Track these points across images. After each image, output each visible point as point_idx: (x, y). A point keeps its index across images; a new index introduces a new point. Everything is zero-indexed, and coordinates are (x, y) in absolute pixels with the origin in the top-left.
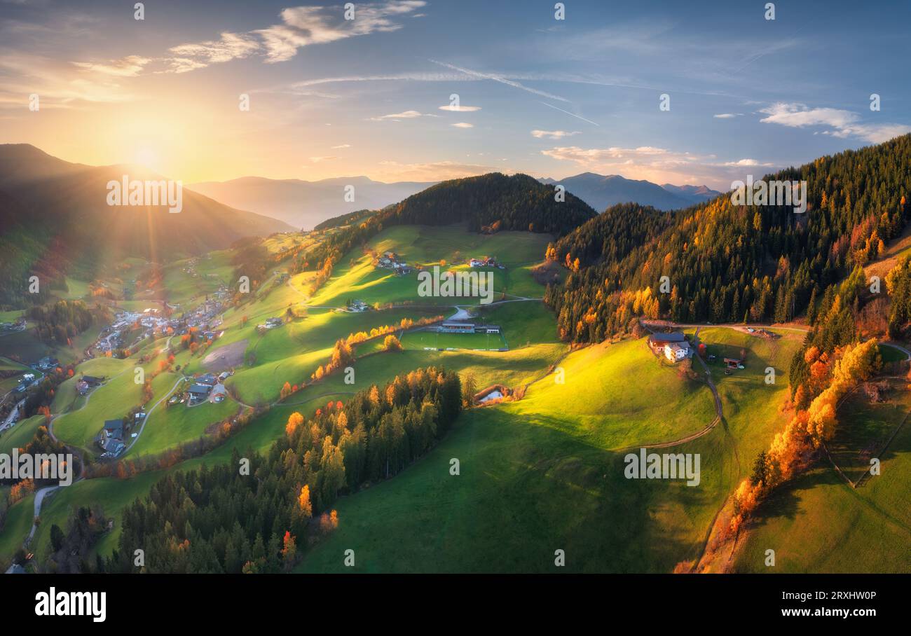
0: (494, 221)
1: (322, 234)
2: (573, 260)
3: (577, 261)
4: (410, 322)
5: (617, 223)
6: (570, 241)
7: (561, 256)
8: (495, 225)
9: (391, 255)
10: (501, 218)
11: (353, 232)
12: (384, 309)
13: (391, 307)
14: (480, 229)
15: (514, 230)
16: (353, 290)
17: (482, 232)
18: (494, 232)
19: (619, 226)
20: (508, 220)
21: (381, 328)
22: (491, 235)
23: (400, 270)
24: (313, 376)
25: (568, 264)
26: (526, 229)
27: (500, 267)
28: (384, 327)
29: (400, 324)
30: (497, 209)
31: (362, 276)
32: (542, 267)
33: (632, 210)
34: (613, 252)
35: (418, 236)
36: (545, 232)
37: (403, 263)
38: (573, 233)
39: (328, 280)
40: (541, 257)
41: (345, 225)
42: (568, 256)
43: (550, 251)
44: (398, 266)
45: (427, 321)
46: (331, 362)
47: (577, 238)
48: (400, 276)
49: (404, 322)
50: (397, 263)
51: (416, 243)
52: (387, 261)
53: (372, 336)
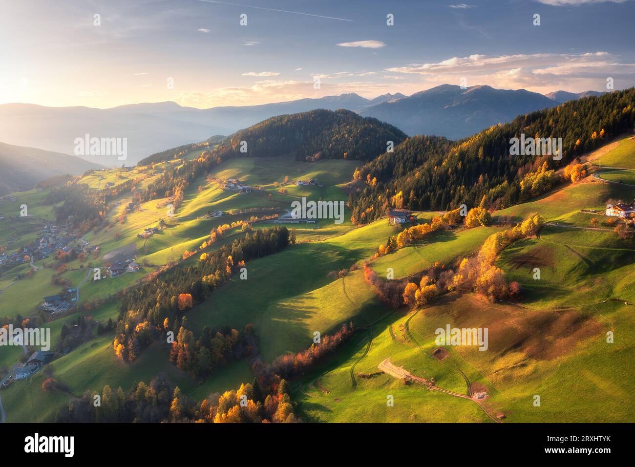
0: (315, 152)
1: (151, 168)
2: (372, 178)
3: (375, 179)
4: (256, 218)
5: (409, 151)
6: (372, 166)
7: (364, 176)
8: (317, 155)
9: (234, 181)
10: (322, 150)
11: (194, 166)
12: (236, 214)
13: (241, 213)
14: (305, 159)
15: (332, 158)
16: (209, 205)
17: (307, 161)
18: (316, 160)
19: (410, 154)
20: (327, 151)
21: (238, 222)
22: (314, 163)
23: (244, 190)
24: (201, 247)
25: (369, 182)
26: (342, 157)
27: (320, 185)
28: (240, 222)
29: (250, 220)
30: (319, 141)
31: (215, 196)
32: (349, 184)
33: (422, 141)
34: (400, 173)
35: (254, 166)
36: (357, 159)
37: (245, 185)
38: (376, 160)
39: (182, 203)
40: (350, 178)
41: (173, 159)
42: (369, 176)
43: (356, 173)
44: (241, 188)
45: (267, 218)
46: (211, 240)
47: (377, 163)
48: (245, 194)
49: (252, 218)
50: (241, 186)
51: (252, 171)
52: (232, 185)
53: (232, 226)
